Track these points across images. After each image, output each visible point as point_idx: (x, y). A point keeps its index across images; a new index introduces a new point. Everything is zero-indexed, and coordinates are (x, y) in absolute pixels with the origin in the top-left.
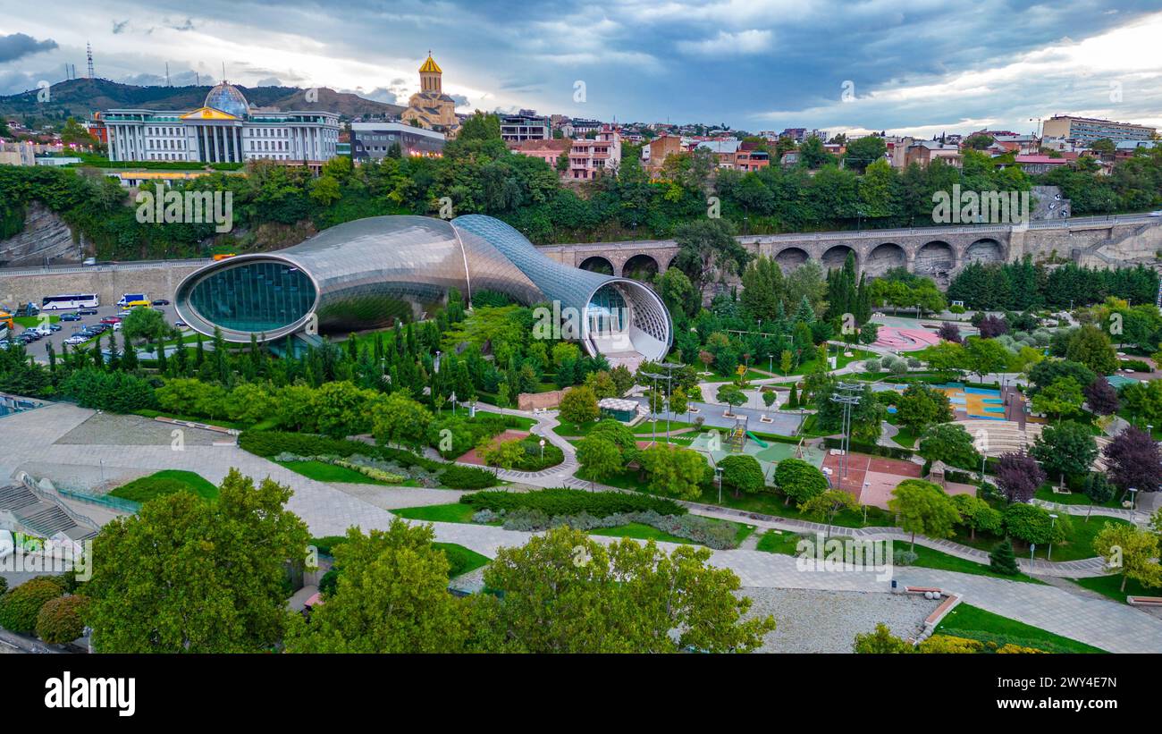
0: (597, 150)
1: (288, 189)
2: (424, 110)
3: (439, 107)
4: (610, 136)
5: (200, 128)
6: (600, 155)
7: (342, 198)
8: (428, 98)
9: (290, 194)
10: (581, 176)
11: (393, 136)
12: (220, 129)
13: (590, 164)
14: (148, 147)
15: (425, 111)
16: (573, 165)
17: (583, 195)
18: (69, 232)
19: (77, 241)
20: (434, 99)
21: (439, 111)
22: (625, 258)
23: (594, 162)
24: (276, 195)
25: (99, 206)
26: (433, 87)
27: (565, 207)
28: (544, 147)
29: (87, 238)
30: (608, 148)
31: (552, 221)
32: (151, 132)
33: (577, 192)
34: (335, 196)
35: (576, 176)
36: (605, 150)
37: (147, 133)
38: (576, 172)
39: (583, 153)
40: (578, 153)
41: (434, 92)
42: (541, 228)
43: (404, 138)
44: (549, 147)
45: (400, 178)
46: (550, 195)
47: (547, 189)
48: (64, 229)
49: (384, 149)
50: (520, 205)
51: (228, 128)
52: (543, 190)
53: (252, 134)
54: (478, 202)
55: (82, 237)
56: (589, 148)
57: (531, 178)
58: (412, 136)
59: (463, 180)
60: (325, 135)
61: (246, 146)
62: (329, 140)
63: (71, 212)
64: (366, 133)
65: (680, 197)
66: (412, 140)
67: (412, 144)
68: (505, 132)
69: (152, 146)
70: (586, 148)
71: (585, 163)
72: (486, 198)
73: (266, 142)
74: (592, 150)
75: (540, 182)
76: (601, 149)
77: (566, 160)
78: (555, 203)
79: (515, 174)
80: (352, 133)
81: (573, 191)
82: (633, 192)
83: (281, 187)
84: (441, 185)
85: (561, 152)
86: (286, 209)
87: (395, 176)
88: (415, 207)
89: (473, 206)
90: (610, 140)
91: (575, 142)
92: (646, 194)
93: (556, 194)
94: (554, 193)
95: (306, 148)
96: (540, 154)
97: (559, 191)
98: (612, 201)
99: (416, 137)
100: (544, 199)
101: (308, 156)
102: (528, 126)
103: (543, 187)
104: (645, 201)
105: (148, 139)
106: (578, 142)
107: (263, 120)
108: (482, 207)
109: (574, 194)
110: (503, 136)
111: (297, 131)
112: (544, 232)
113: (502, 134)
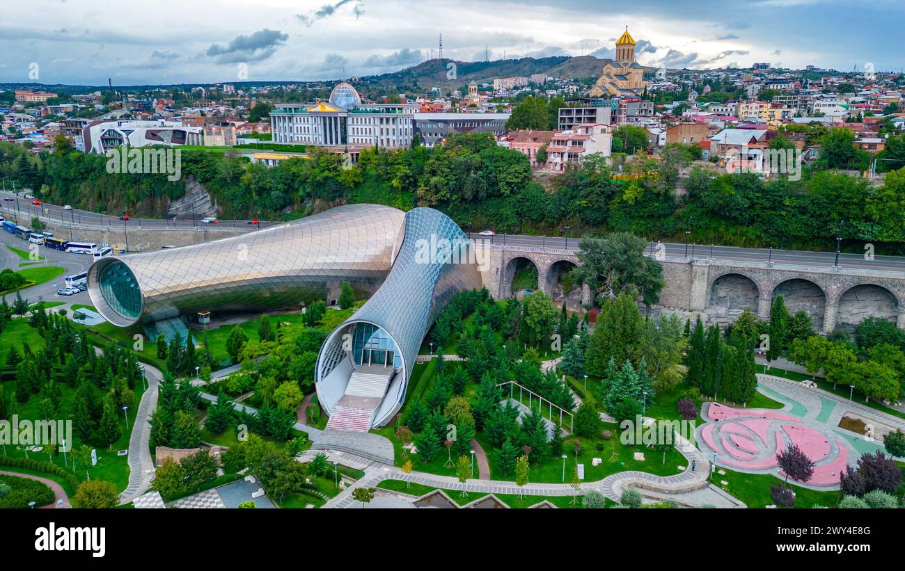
0: (574, 143)
1: (326, 173)
2: (613, 77)
3: (629, 73)
4: (590, 130)
5: (325, 118)
6: (577, 149)
7: (364, 182)
8: (620, 66)
9: (327, 178)
10: (558, 168)
12: (330, 118)
13: (566, 158)
15: (615, 78)
16: (552, 158)
17: (548, 187)
18: (209, 198)
19: (213, 204)
20: (624, 67)
21: (628, 77)
22: (549, 262)
23: (569, 156)
26: (626, 57)
27: (528, 200)
28: (530, 140)
29: (218, 201)
30: (584, 142)
31: (517, 213)
32: (297, 121)
33: (544, 186)
34: (357, 180)
35: (554, 169)
36: (581, 143)
37: (295, 122)
39: (561, 147)
40: (557, 146)
41: (626, 61)
42: (507, 219)
43: (456, 125)
44: (535, 140)
45: (401, 167)
46: (515, 188)
47: (512, 183)
48: (206, 194)
49: (436, 135)
50: (489, 196)
51: (336, 118)
52: (509, 184)
53: (353, 122)
54: (453, 192)
55: (216, 201)
56: (567, 141)
57: (500, 171)
58: (471, 121)
59: (442, 172)
60: (400, 123)
61: (350, 132)
62: (406, 126)
63: (209, 183)
64: (424, 122)
65: (636, 198)
66: (471, 125)
67: (471, 128)
68: (564, 113)
69: (297, 131)
70: (563, 141)
71: (562, 156)
72: (461, 189)
73: (362, 129)
74: (570, 143)
75: (507, 175)
76: (578, 143)
77: (546, 153)
78: (519, 196)
79: (487, 167)
80: (414, 122)
81: (542, 185)
82: (589, 190)
83: (323, 171)
84: (428, 175)
85: (541, 144)
86: (327, 188)
87: (399, 166)
88: (413, 192)
89: (448, 196)
90: (590, 133)
91: (555, 135)
92: (603, 192)
93: (524, 187)
94: (522, 185)
95: (388, 134)
96: (526, 146)
97: (527, 184)
98: (573, 197)
99: (478, 121)
100: (508, 192)
101: (388, 140)
102: (583, 109)
103: (508, 180)
104: (602, 199)
105: (295, 126)
106: (559, 135)
107: (362, 112)
108: (456, 197)
109: (542, 187)
110: (561, 118)
111: (381, 120)
112: (509, 223)
113: (559, 116)
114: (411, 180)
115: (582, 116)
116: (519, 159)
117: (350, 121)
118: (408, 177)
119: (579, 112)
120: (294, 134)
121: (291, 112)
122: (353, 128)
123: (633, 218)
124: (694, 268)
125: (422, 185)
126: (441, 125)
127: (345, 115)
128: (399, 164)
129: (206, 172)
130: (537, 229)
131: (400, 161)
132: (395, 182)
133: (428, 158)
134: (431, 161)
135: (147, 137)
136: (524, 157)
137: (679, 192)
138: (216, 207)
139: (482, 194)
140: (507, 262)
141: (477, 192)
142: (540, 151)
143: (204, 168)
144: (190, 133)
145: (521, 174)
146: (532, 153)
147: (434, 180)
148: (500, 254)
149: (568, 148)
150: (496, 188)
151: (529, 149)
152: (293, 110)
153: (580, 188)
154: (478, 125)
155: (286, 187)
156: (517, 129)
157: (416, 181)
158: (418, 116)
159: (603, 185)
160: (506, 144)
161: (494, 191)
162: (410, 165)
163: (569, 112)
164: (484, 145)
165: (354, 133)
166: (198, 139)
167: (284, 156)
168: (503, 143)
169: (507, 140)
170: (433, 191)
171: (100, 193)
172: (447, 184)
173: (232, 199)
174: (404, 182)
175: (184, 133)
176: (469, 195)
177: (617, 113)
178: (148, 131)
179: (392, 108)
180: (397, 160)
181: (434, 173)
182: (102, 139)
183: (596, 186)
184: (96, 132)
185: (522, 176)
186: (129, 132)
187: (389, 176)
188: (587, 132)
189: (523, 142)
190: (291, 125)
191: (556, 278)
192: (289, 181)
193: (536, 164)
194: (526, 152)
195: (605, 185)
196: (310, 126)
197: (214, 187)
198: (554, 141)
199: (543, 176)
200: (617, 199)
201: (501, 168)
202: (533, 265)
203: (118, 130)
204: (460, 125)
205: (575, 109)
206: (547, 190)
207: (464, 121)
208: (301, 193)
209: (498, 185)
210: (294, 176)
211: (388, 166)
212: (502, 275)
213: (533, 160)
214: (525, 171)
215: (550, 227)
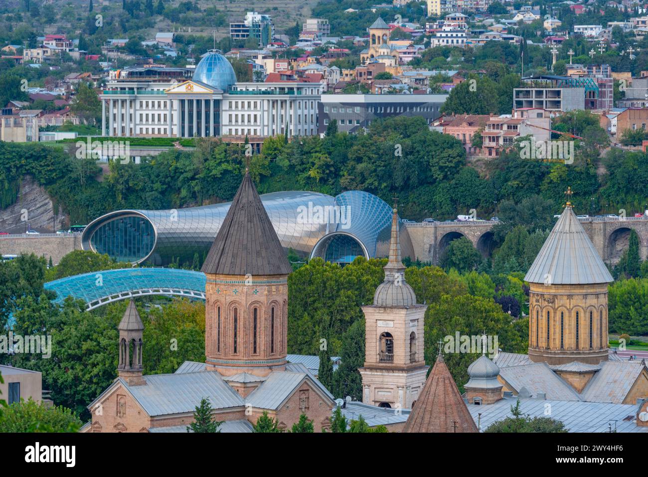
0: (509, 127)
1: (224, 166)
4: (525, 114)
5: (182, 102)
6: (511, 133)
7: (272, 175)
9: (226, 172)
10: (494, 153)
11: (358, 108)
12: (200, 102)
13: (501, 142)
14: (138, 121)
16: (487, 143)
17: (482, 171)
18: (51, 205)
19: (56, 212)
22: (479, 234)
23: (504, 141)
24: (214, 172)
25: (76, 180)
27: (462, 186)
28: (464, 124)
29: (64, 210)
30: (519, 126)
31: (452, 200)
32: (141, 106)
33: (479, 170)
34: (263, 173)
35: (490, 154)
36: (515, 127)
37: (138, 107)
38: (490, 149)
39: (496, 131)
40: (492, 130)
42: (441, 207)
43: (376, 110)
44: (470, 124)
45: (320, 155)
46: (449, 173)
47: (446, 167)
48: (47, 201)
49: (350, 122)
50: (422, 183)
51: (207, 102)
52: (441, 168)
53: (230, 107)
54: (381, 179)
55: (60, 209)
56: (502, 125)
57: (432, 156)
58: (395, 105)
59: (370, 158)
60: (306, 108)
61: (226, 119)
62: (312, 112)
63: (54, 186)
64: (334, 105)
65: (560, 177)
66: (395, 110)
67: (396, 114)
68: (521, 95)
69: (141, 120)
70: (498, 125)
71: (498, 141)
72: (390, 176)
73: (243, 115)
74: (505, 127)
75: (439, 160)
76: (513, 127)
77: (481, 138)
78: (453, 182)
79: (418, 152)
80: (321, 106)
81: (476, 169)
82: (519, 170)
84: (352, 163)
85: (476, 129)
86: (223, 185)
87: (317, 154)
88: (333, 184)
89: (376, 184)
90: (525, 117)
91: (491, 119)
92: (532, 173)
93: (458, 172)
94: (455, 170)
96: (462, 131)
97: (461, 169)
98: (506, 180)
99: (404, 105)
100: (441, 176)
102: (544, 90)
103: (441, 164)
104: (532, 179)
105: (138, 113)
106: (493, 119)
107: (241, 92)
108: (385, 184)
109: (476, 172)
110: (517, 102)
111: (273, 103)
112: (443, 210)
113: (515, 99)
114: (332, 169)
115: (544, 99)
116: (452, 143)
117: (225, 106)
118: (328, 166)
119: (539, 93)
120: (136, 125)
121: (134, 93)
122: (230, 115)
124: (593, 225)
125: (345, 173)
126: (358, 110)
127: (219, 97)
128: (316, 152)
131: (318, 149)
132: (312, 173)
133: (352, 145)
134: (355, 147)
136: (458, 142)
137: (602, 171)
138: (61, 216)
139: (414, 180)
140: (439, 238)
141: (409, 178)
142: (475, 136)
143: (48, 165)
145: (454, 158)
146: (467, 138)
147: (360, 167)
148: (432, 230)
149: (502, 132)
150: (429, 174)
151: (464, 135)
153: (511, 169)
154: (405, 110)
155: (165, 186)
156: (453, 114)
157: (338, 170)
158: (326, 99)
159: (532, 166)
160: (441, 129)
161: (426, 178)
162: (330, 154)
163: (528, 93)
164: (414, 130)
165: (231, 121)
168: (436, 127)
169: (441, 125)
170: (359, 179)
172: (375, 170)
173: (88, 206)
174: (324, 171)
176: (399, 183)
179: (288, 88)
180: (314, 148)
181: (359, 160)
183: (527, 167)
185: (455, 160)
187: (304, 166)
188: (522, 116)
189: (457, 126)
190: (132, 111)
192: (169, 179)
193: (472, 150)
194: (461, 138)
195: (534, 166)
196: (168, 113)
197: (63, 189)
198: (489, 126)
199: (479, 160)
200: (546, 180)
201: (434, 153)
204: (381, 110)
205: (534, 89)
206: (481, 175)
207: (386, 105)
209: (430, 170)
210: (175, 172)
211: (302, 155)
212: (435, 251)
213: (469, 145)
214: (460, 156)
215: (486, 213)
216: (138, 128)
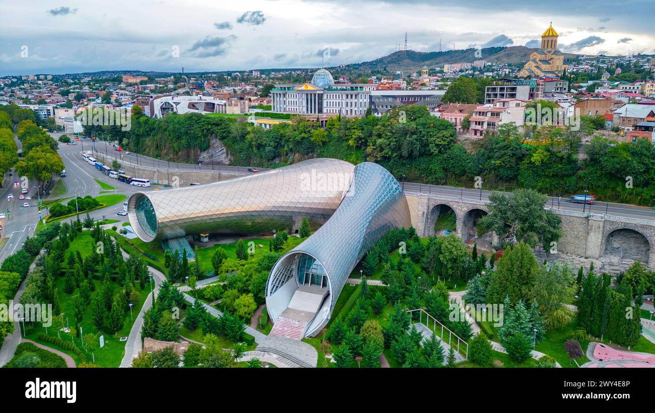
0: (493, 114)
1: (303, 135)
2: (538, 62)
3: (552, 59)
4: (506, 104)
5: (307, 95)
6: (494, 119)
7: (329, 141)
8: (544, 53)
9: (303, 138)
10: (478, 134)
12: (311, 94)
13: (485, 126)
15: (540, 63)
16: (473, 126)
17: (469, 149)
18: (225, 151)
19: (227, 155)
20: (548, 54)
21: (551, 62)
22: (466, 209)
23: (488, 125)
24: (297, 138)
25: (235, 138)
26: (549, 46)
27: (452, 159)
28: (457, 111)
29: (231, 153)
30: (501, 114)
31: (444, 169)
32: (289, 97)
33: (467, 147)
34: (324, 140)
35: (476, 134)
36: (498, 114)
37: (287, 97)
38: (476, 131)
39: (481, 117)
40: (478, 117)
41: (549, 50)
42: (435, 173)
43: (402, 99)
44: (461, 111)
45: (356, 131)
46: (443, 149)
47: (440, 145)
48: (223, 148)
49: (386, 107)
50: (422, 155)
51: (315, 95)
52: (438, 145)
53: (327, 97)
54: (393, 150)
55: (229, 152)
56: (486, 113)
57: (431, 135)
58: (415, 96)
59: (386, 135)
60: (361, 98)
61: (325, 104)
62: (365, 100)
63: (226, 140)
64: (378, 97)
65: (542, 160)
66: (415, 99)
67: (414, 102)
68: (490, 90)
69: (289, 104)
70: (483, 113)
71: (482, 125)
72: (399, 148)
73: (333, 102)
74: (489, 114)
75: (437, 139)
76: (496, 114)
77: (469, 122)
78: (446, 155)
79: (420, 132)
80: (371, 97)
81: (464, 147)
82: (503, 152)
83: (301, 133)
84: (375, 137)
85: (466, 115)
86: (303, 146)
87: (355, 130)
88: (364, 150)
89: (390, 153)
90: (506, 106)
91: (478, 107)
92: (514, 155)
93: (449, 148)
94: (448, 147)
95: (351, 106)
96: (454, 116)
97: (452, 146)
98: (490, 158)
99: (420, 97)
100: (437, 152)
101: (351, 110)
102: (506, 87)
103: (437, 142)
104: (513, 160)
105: (288, 100)
106: (480, 108)
107: (335, 90)
108: (396, 154)
109: (464, 149)
110: (487, 94)
111: (347, 96)
112: (437, 176)
113: (486, 93)
114: (363, 140)
115: (505, 92)
116: (446, 126)
117: (325, 97)
118: (360, 138)
119: (502, 89)
120: (287, 106)
121: (285, 90)
122: (327, 102)
123: (539, 176)
124: (590, 222)
125: (371, 144)
126: (390, 99)
127: (322, 92)
128: (354, 129)
129: (224, 132)
130: (460, 181)
131: (355, 127)
132: (351, 142)
133: (377, 125)
134: (378, 127)
135: (189, 107)
136: (451, 125)
137: (581, 156)
138: (229, 157)
139: (416, 153)
140: (431, 208)
141: (412, 151)
142: (465, 121)
143: (222, 129)
144: (217, 104)
145: (447, 138)
146: (458, 121)
147: (379, 141)
148: (426, 201)
149: (487, 119)
150: (427, 149)
151: (456, 119)
152: (286, 89)
153: (495, 150)
154: (420, 99)
155: (276, 144)
156: (448, 103)
157: (366, 141)
158: (375, 93)
159: (515, 149)
160: (438, 114)
161: (425, 151)
162: (363, 129)
163: (494, 89)
164: (419, 115)
165: (327, 105)
166: (222, 108)
167: (277, 122)
168: (436, 114)
169: (439, 111)
170: (378, 149)
171: (158, 144)
172: (389, 144)
173: (240, 152)
174: (358, 142)
175: (214, 104)
176: (405, 153)
177: (535, 90)
178: (190, 103)
179: (356, 87)
180: (353, 126)
181: (380, 136)
182: (161, 108)
183: (510, 149)
184: (158, 103)
185: (448, 140)
186: (177, 104)
187: (347, 137)
188: (504, 106)
189: (451, 112)
190: (285, 99)
191: (472, 222)
192: (278, 140)
193: (462, 130)
194: (454, 121)
195: (517, 149)
196: (297, 100)
197: (228, 143)
198: (476, 113)
199: (466, 140)
200: (526, 161)
201: (432, 133)
202: (453, 212)
203: (171, 102)
204: (405, 99)
205: (499, 87)
206: (468, 151)
207: (409, 96)
208: (286, 148)
209: (428, 146)
210: (281, 137)
211: (346, 130)
212: (427, 218)
213: (459, 127)
214: (452, 136)
215: (470, 181)
216: (288, 107)
